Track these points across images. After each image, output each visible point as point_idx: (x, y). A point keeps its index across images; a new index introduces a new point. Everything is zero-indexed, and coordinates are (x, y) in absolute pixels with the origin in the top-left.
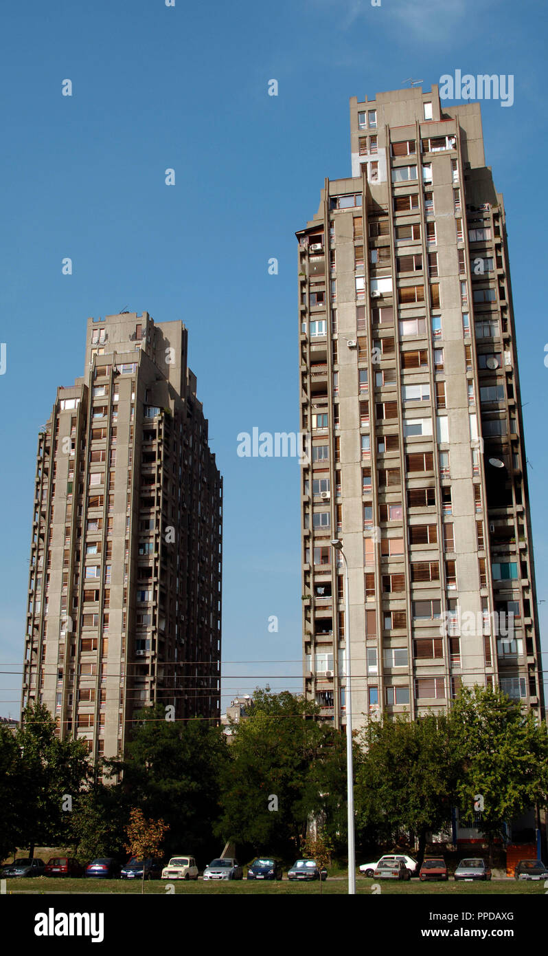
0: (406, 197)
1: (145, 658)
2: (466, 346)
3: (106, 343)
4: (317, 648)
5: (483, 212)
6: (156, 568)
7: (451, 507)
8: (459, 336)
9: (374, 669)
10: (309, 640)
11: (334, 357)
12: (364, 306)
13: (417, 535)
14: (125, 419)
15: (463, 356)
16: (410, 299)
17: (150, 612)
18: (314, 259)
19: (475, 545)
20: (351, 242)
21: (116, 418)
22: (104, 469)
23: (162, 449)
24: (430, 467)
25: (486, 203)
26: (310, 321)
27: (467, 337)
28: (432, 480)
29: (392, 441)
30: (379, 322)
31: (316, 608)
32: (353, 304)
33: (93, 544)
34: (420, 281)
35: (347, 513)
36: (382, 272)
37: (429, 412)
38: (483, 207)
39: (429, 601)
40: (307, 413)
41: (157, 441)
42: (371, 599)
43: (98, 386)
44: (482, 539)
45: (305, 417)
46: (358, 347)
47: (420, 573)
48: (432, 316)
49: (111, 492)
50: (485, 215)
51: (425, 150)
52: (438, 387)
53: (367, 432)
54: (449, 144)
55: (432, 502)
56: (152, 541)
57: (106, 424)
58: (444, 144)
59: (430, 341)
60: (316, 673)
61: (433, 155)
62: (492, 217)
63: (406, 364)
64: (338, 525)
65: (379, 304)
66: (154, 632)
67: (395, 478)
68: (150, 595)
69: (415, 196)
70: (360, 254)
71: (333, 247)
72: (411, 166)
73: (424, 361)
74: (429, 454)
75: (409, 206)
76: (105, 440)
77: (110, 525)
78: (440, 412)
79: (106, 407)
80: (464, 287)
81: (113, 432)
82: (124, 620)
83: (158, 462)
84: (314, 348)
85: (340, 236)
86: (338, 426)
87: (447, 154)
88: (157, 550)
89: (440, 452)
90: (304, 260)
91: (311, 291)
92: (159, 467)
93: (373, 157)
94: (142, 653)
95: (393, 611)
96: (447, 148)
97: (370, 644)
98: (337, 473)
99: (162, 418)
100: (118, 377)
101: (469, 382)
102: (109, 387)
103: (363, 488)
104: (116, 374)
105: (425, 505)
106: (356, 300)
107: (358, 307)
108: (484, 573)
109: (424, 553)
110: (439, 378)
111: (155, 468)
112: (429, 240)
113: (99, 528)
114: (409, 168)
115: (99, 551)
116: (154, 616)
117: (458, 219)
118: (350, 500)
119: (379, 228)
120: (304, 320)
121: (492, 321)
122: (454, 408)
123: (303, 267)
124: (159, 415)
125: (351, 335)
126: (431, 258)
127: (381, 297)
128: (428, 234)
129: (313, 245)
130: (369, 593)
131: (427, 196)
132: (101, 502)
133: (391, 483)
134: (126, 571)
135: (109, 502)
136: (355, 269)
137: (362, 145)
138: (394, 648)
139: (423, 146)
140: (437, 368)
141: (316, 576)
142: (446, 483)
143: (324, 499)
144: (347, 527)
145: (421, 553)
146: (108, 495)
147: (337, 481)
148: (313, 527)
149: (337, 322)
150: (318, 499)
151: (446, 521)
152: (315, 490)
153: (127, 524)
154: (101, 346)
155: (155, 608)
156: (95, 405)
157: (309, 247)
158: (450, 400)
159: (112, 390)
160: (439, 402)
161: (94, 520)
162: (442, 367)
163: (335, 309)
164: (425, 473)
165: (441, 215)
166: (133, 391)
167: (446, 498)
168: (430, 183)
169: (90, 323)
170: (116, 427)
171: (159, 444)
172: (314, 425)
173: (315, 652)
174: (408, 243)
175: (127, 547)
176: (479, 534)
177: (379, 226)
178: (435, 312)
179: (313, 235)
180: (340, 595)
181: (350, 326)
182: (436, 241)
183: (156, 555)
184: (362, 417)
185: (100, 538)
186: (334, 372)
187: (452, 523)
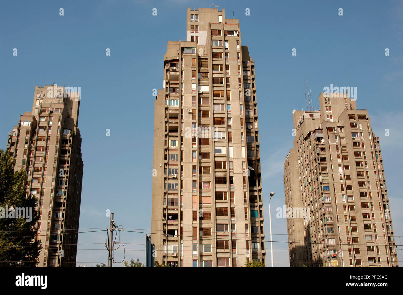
0: (217, 53)
1: (56, 244)
2: (241, 119)
3: (44, 97)
4: (168, 242)
5: (247, 64)
6: (64, 203)
7: (233, 185)
8: (238, 114)
9: (196, 253)
10: (165, 239)
11: (182, 116)
12: (195, 96)
13: (219, 196)
14: (55, 133)
15: (240, 123)
16: (218, 95)
17: (60, 223)
18: (172, 73)
19: (243, 202)
20: (191, 68)
21: (50, 132)
22: (43, 155)
23: (70, 149)
24: (225, 167)
25: (248, 60)
26: (169, 100)
27: (241, 115)
28: (226, 173)
29: (206, 155)
30: (201, 104)
31: (168, 225)
32: (191, 94)
33: (35, 189)
34: (222, 89)
35: (186, 184)
36: (203, 83)
37: (225, 144)
38: (247, 62)
39: (223, 224)
40: (167, 139)
41: (69, 145)
42: (195, 222)
43: (42, 117)
44: (246, 200)
45: (166, 141)
46: (192, 113)
47: (220, 212)
48: (227, 104)
49: (45, 166)
50: (248, 65)
51: (225, 35)
52: (229, 134)
53: (195, 150)
54: (235, 34)
55: (225, 182)
56: (63, 190)
57: (45, 135)
58: (233, 34)
59: (227, 114)
60: (167, 254)
61: (228, 37)
62: (251, 67)
63: (215, 123)
64: (181, 189)
65: (201, 96)
66: (61, 232)
67: (206, 171)
68: (60, 215)
69: (221, 53)
70: (194, 74)
71: (182, 69)
72: (219, 40)
73: (223, 123)
74: (225, 162)
75: (218, 57)
76: (44, 142)
77: (44, 181)
78: (230, 144)
79: (46, 127)
80: (240, 94)
81: (48, 139)
82: (48, 226)
83: (68, 154)
84: (171, 111)
85: (186, 65)
86: (183, 146)
87: (234, 38)
88: (65, 194)
89: (229, 161)
90: (167, 73)
91: (170, 87)
92: (69, 157)
93: (197, 34)
94: (55, 242)
95: (204, 228)
96: (234, 35)
97: (194, 242)
98: (182, 166)
99: (72, 135)
100: (52, 114)
101: (242, 133)
102: (48, 118)
103: (193, 174)
104: (51, 112)
105: (222, 183)
106: (192, 93)
107: (193, 96)
108: (247, 214)
109: (221, 204)
110: (229, 130)
111: (67, 157)
112: (226, 72)
113: (38, 182)
114: (219, 41)
115: (38, 193)
116: (62, 225)
117: (239, 66)
118: (187, 178)
119: (201, 64)
120: (167, 98)
121: (250, 109)
122: (236, 144)
123: (167, 76)
124: (70, 133)
125: (189, 108)
126: (227, 80)
127: (202, 94)
128: (226, 70)
129: (172, 67)
130: (194, 220)
131: (226, 54)
132: (41, 170)
133: (204, 173)
134: (51, 203)
135: (44, 170)
136: (192, 80)
137: (192, 28)
138: (204, 244)
139: (224, 33)
140: (229, 126)
141: (168, 211)
142: (231, 175)
143: (173, 177)
144: (186, 190)
145: (220, 204)
146: (44, 167)
147: (182, 170)
148: (168, 189)
149: (183, 101)
150: (170, 177)
151: (231, 191)
152: (169, 173)
153: (52, 181)
154: (41, 99)
155: (63, 221)
156: (40, 125)
157: (170, 68)
158: (234, 140)
159: (49, 119)
160: (229, 140)
161: (36, 178)
162: (231, 126)
163: (183, 96)
164: (223, 170)
165: (232, 63)
166: (59, 121)
167: (231, 181)
168: (227, 49)
169: (36, 87)
170: (50, 137)
171: (70, 146)
172: (170, 145)
173: (167, 244)
174: (217, 72)
175: (52, 192)
176: (245, 197)
177: (201, 63)
178: (229, 103)
179: (172, 63)
180: (181, 220)
181: (189, 104)
182: (229, 73)
183: (65, 197)
184: (193, 143)
185: (39, 187)
186: (182, 123)
187: (234, 192)
